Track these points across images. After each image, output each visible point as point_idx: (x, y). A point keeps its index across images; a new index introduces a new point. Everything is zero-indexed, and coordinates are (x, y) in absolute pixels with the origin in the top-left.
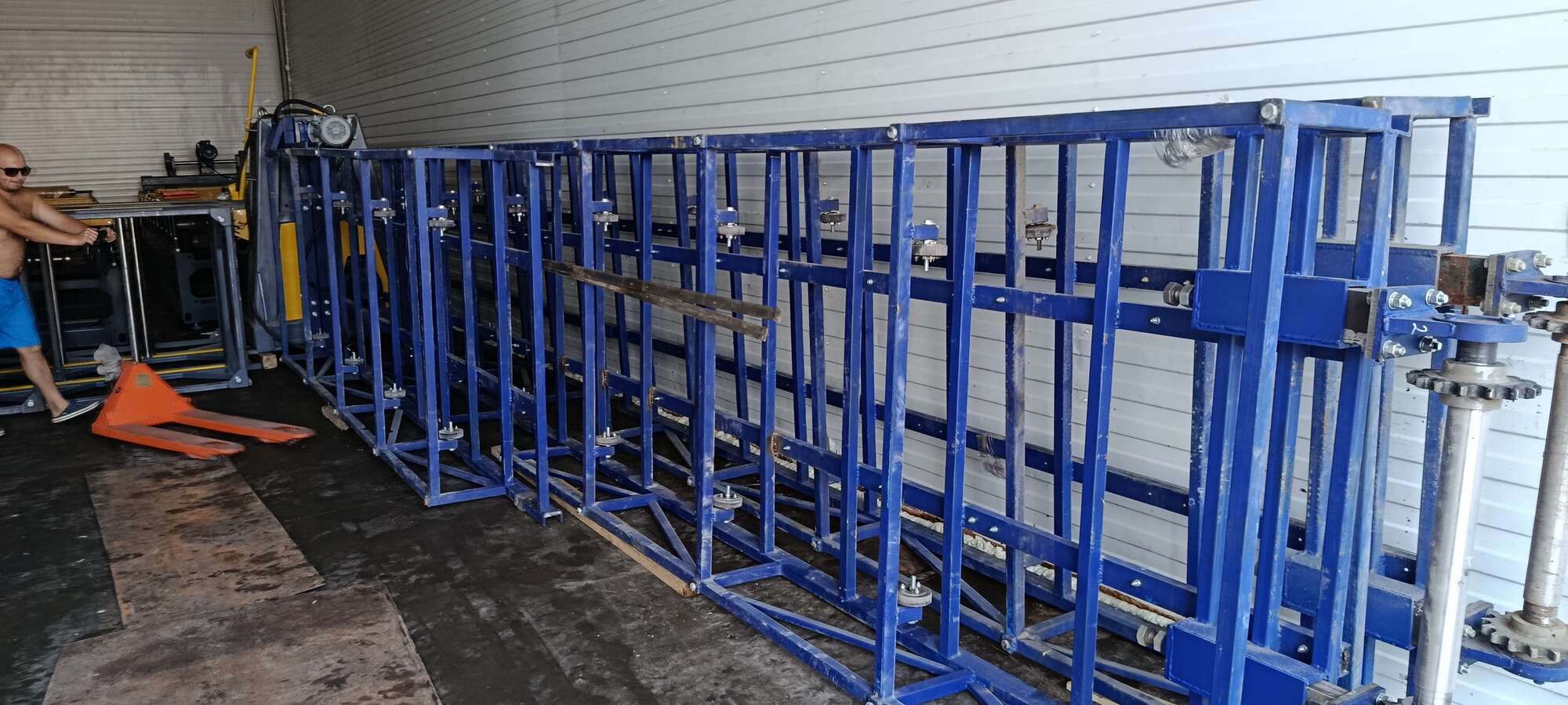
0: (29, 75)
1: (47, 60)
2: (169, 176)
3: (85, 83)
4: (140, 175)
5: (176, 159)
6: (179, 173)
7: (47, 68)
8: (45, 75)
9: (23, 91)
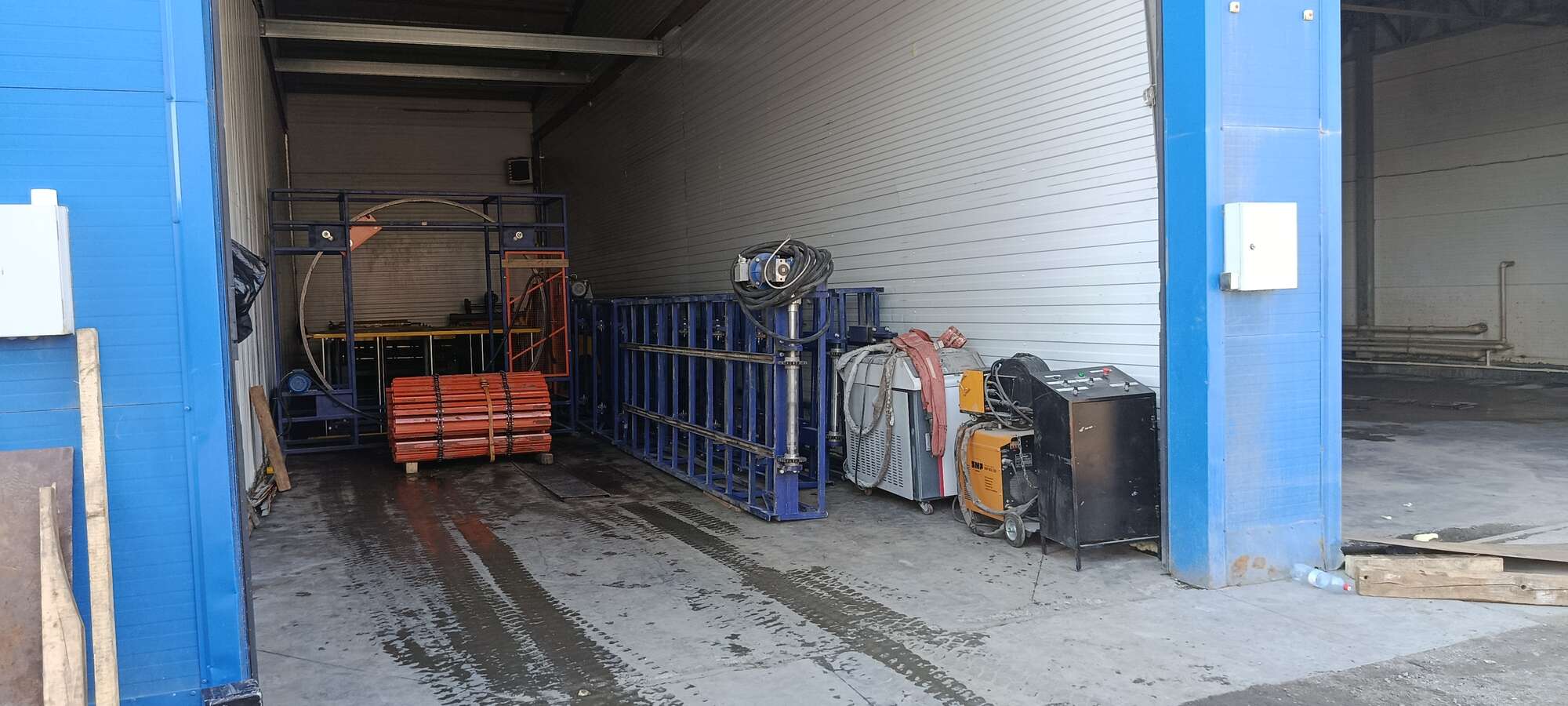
0: (387, 251)
1: (398, 241)
2: (467, 313)
3: (419, 255)
4: (449, 313)
5: (472, 303)
6: (473, 312)
7: (399, 246)
8: (397, 250)
9: (383, 260)
